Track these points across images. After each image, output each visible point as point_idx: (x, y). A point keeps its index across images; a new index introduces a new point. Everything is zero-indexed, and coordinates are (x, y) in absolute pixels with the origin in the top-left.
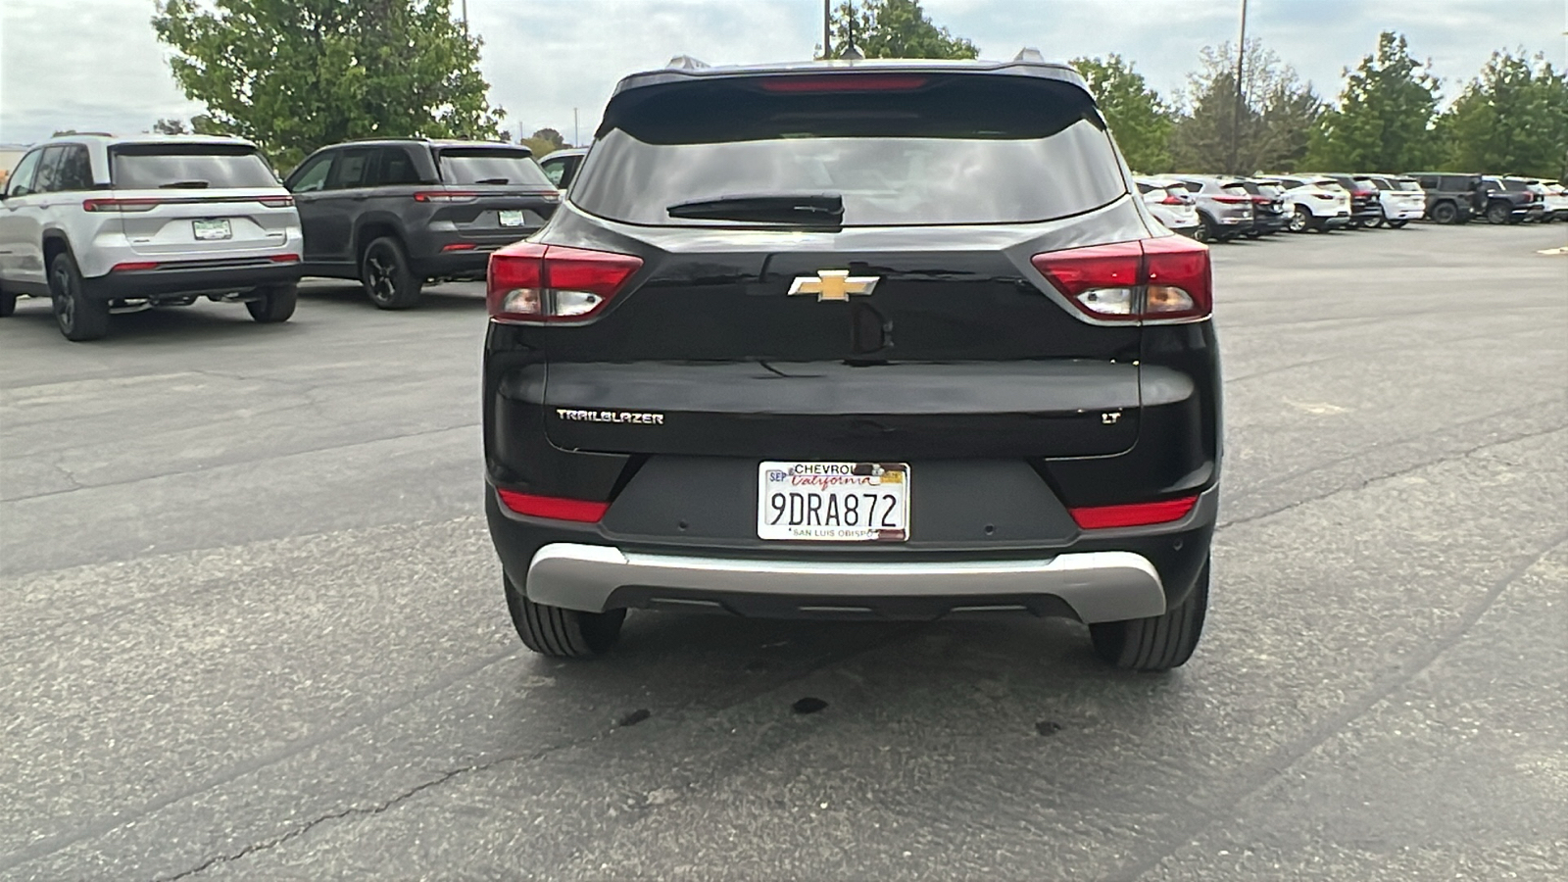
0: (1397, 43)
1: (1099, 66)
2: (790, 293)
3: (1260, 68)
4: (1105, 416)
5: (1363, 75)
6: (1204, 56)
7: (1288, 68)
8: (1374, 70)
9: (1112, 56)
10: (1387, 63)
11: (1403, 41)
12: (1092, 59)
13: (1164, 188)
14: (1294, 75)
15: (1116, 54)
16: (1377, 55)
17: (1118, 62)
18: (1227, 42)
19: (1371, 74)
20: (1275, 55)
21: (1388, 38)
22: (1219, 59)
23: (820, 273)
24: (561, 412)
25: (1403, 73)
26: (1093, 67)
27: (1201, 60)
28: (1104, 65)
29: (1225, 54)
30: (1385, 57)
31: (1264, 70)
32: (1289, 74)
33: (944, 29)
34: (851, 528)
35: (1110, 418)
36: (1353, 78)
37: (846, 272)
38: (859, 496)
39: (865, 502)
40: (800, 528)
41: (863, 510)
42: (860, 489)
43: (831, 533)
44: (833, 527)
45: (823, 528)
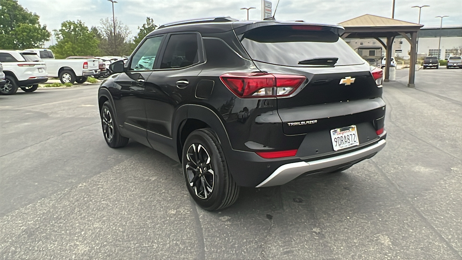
0: (151, 20)
1: (74, 23)
2: (340, 83)
3: (118, 26)
5: (143, 29)
6: (101, 22)
7: (126, 26)
8: (146, 27)
9: (78, 20)
10: (149, 26)
11: (152, 20)
12: (72, 21)
13: (109, 60)
14: (128, 28)
15: (79, 20)
16: (146, 23)
17: (80, 22)
18: (108, 18)
19: (145, 28)
20: (122, 22)
21: (149, 19)
22: (106, 23)
23: (346, 78)
24: (289, 124)
25: (153, 28)
26: (73, 24)
27: (101, 23)
28: (76, 23)
29: (107, 21)
30: (148, 24)
31: (119, 26)
32: (127, 27)
33: (26, 9)
34: (350, 144)
36: (141, 29)
37: (350, 77)
38: (349, 135)
39: (350, 136)
40: (341, 146)
41: (350, 139)
42: (349, 133)
43: (347, 146)
44: (346, 144)
45: (345, 145)
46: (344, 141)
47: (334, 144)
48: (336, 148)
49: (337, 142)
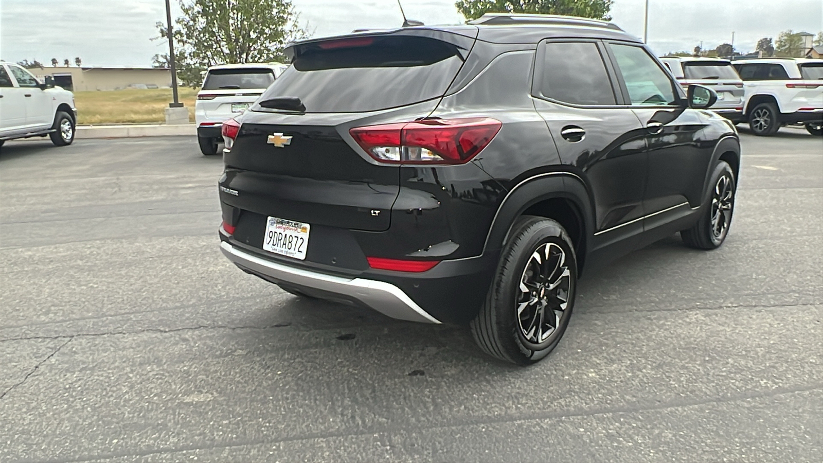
2: (268, 141)
4: (372, 212)
23: (275, 134)
34: (289, 251)
35: (375, 213)
37: (282, 134)
38: (293, 237)
39: (295, 239)
40: (275, 247)
41: (293, 243)
42: (294, 234)
43: (282, 251)
44: (283, 249)
45: (281, 249)
46: (282, 241)
47: (267, 239)
48: (266, 247)
49: (271, 238)
